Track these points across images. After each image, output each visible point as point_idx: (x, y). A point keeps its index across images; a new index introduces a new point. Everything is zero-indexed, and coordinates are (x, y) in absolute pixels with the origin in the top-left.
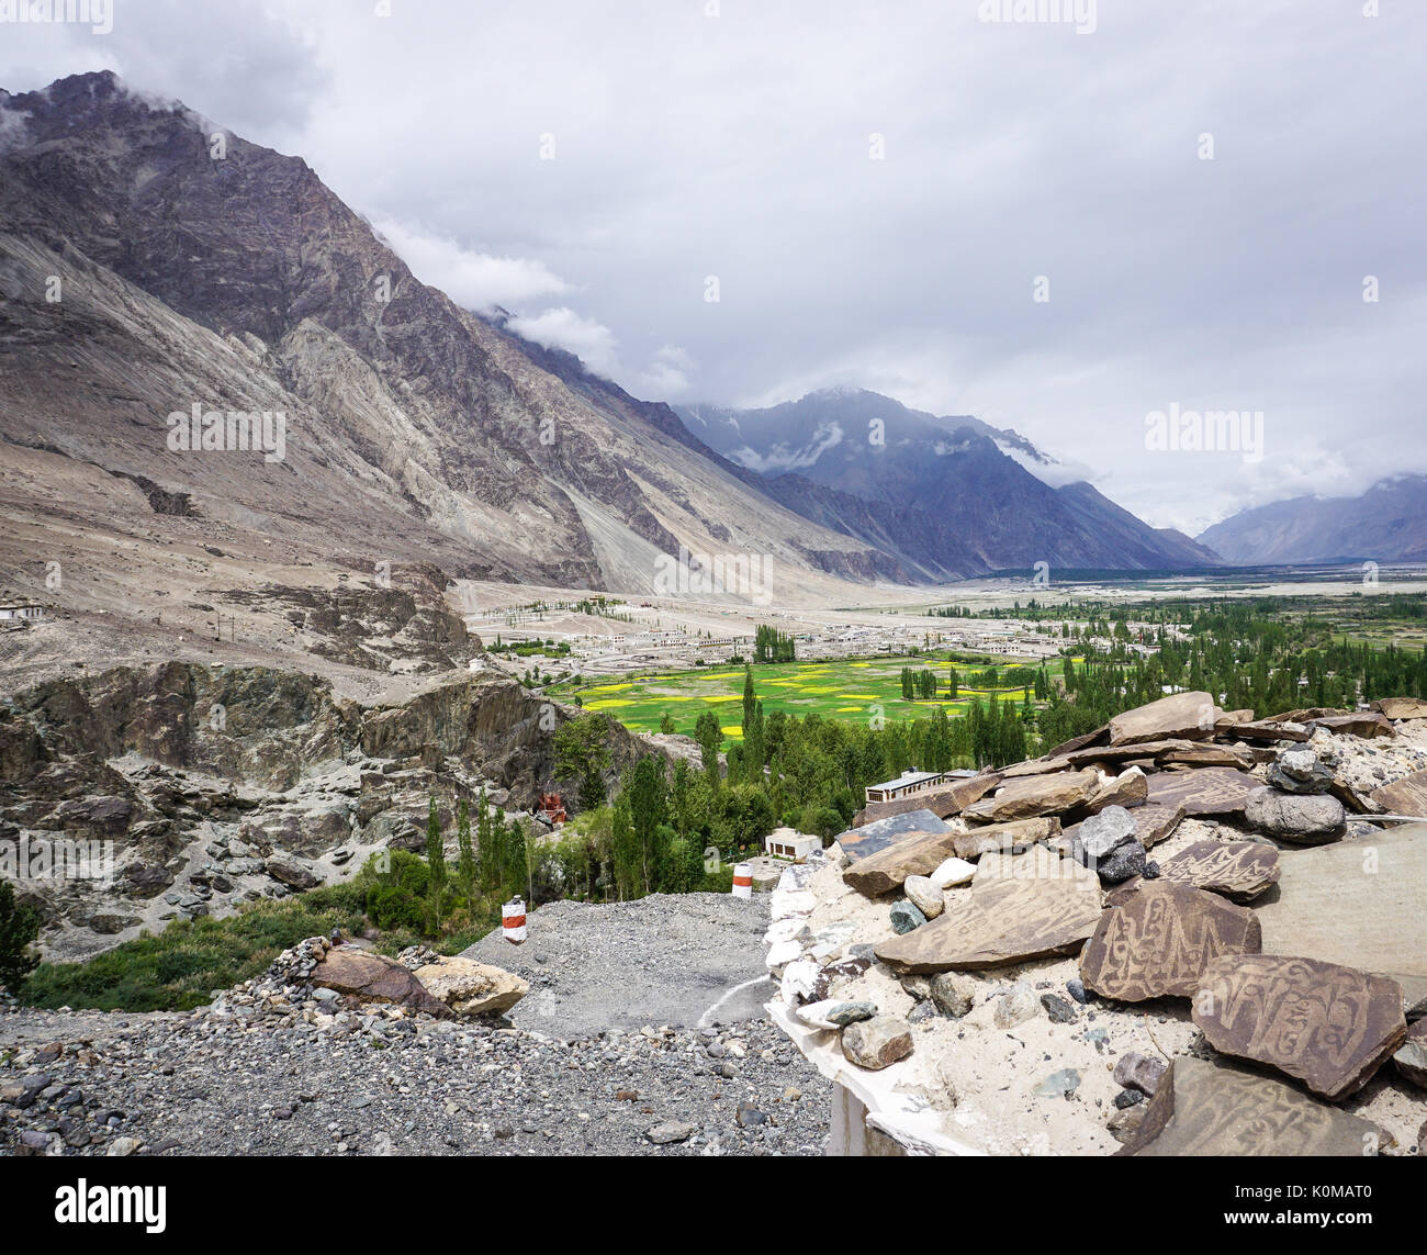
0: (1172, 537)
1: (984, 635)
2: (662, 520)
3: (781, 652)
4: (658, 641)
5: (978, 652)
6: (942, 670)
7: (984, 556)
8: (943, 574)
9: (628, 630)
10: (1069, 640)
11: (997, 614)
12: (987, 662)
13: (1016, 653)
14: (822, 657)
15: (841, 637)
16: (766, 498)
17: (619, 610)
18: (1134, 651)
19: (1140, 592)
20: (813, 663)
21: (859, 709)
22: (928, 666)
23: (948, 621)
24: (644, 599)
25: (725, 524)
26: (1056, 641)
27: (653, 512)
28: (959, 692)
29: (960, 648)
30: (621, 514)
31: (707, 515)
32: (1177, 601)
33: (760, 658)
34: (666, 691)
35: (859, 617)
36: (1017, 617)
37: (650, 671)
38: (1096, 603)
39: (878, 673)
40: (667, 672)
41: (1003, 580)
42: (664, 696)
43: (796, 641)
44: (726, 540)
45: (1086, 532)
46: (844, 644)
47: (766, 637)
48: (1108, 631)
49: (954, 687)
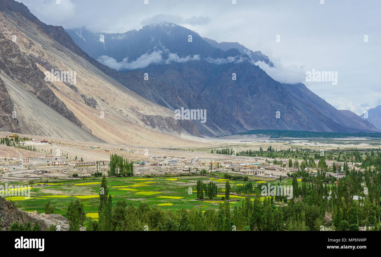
0: (348, 115)
1: (244, 164)
2: (57, 94)
3: (125, 170)
4: (50, 162)
5: (241, 173)
6: (221, 183)
7: (242, 122)
8: (219, 131)
9: (32, 156)
10: (292, 169)
11: (250, 154)
12: (246, 179)
13: (262, 175)
14: (149, 174)
15: (161, 163)
16: (119, 84)
17: (28, 143)
18: (330, 176)
19: (330, 145)
20: (144, 177)
21: (171, 204)
22: (211, 180)
23: (222, 156)
24: (43, 138)
25: (95, 98)
26: (285, 169)
27: (52, 89)
28: (231, 196)
29: (230, 171)
30: (32, 89)
31: (84, 92)
32: (352, 150)
33: (112, 173)
34: (53, 192)
35: (172, 153)
36: (262, 156)
37: (44, 179)
38: (306, 149)
39: (182, 184)
40: (55, 180)
41: (253, 135)
42: (51, 194)
43: (134, 165)
44: (94, 107)
45: (299, 109)
46: (162, 167)
47: (116, 161)
48: (315, 164)
49: (227, 193)
